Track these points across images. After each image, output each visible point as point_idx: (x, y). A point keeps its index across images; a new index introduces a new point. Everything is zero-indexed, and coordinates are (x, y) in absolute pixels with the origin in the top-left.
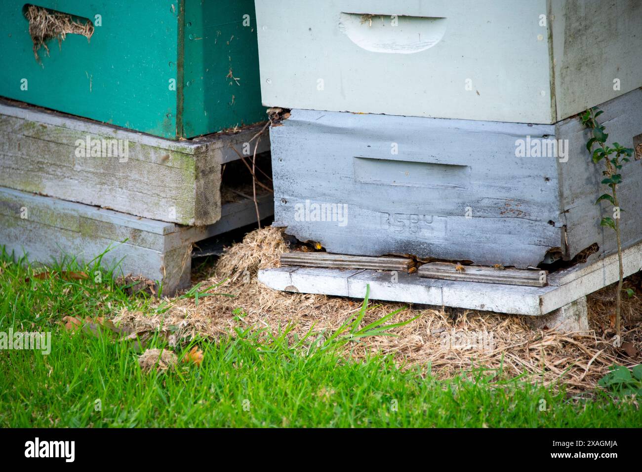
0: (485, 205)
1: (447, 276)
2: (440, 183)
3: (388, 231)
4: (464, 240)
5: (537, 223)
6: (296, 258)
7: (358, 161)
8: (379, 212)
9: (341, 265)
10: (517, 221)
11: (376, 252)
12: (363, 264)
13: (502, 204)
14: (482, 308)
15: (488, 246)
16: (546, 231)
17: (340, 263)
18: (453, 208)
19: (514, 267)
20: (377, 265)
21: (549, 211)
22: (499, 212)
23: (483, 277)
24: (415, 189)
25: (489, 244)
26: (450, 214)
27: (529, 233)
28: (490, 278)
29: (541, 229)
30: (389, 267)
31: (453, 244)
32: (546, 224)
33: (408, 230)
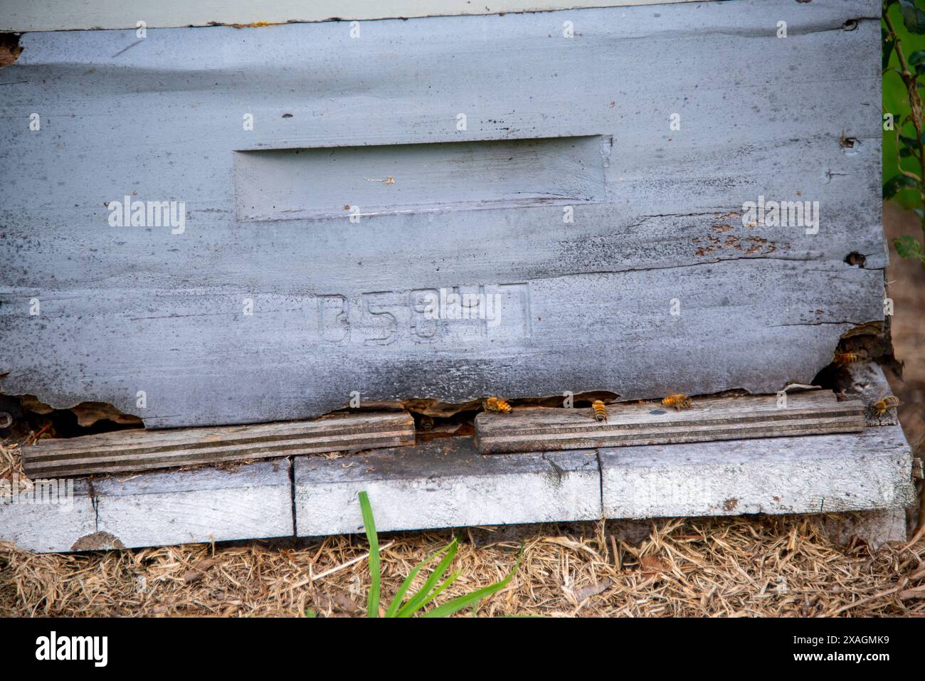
0: (651, 237)
1: (569, 441)
2: (491, 195)
3: (344, 343)
4: (583, 338)
5: (809, 265)
6: (77, 456)
7: (246, 162)
8: (311, 296)
9: (217, 454)
10: (747, 267)
11: (308, 405)
12: (285, 443)
13: (702, 225)
14: (730, 509)
15: (661, 345)
16: (837, 283)
17: (215, 449)
18: (548, 255)
19: (742, 391)
20: (326, 439)
21: (850, 228)
22: (694, 248)
23: (681, 429)
24: (431, 218)
25: (663, 341)
26: (540, 273)
27: (784, 294)
28: (705, 428)
29: (821, 279)
30: (362, 441)
31: (551, 353)
32: (839, 263)
33: (406, 332)
